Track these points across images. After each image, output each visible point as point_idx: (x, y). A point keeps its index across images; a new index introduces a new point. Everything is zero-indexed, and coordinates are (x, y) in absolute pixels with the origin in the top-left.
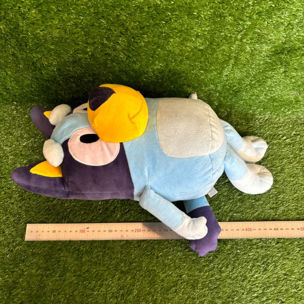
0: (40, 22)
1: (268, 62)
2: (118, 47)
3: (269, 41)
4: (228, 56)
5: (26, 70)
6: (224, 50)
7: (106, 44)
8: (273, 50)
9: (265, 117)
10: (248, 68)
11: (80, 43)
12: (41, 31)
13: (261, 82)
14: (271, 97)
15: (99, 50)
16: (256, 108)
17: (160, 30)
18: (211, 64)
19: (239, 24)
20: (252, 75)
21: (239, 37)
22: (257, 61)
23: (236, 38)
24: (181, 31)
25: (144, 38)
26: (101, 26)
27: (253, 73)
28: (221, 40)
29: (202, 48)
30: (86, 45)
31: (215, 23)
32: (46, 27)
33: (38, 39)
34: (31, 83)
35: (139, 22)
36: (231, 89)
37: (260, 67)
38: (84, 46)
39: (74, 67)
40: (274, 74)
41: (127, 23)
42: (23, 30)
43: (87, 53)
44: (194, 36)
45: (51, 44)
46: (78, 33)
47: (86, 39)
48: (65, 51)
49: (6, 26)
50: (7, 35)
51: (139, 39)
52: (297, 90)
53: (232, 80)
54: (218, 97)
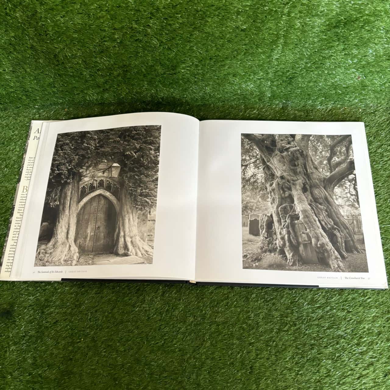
0: (60, 7)
1: (323, 39)
2: (149, 30)
3: (321, 12)
4: (276, 35)
5: (47, 66)
6: (270, 28)
7: (136, 28)
8: (328, 23)
9: (327, 108)
10: (301, 48)
11: (106, 29)
12: (61, 17)
13: (318, 64)
14: (332, 83)
15: (128, 36)
16: (316, 97)
17: (195, 8)
18: (257, 46)
20: (307, 56)
21: (286, 11)
22: (311, 39)
23: (282, 12)
24: (218, 8)
25: (178, 19)
26: (129, 6)
27: (307, 53)
28: (266, 17)
29: (245, 27)
30: (113, 31)
32: (67, 12)
33: (59, 26)
34: (54, 82)
36: (284, 75)
37: (315, 45)
38: (111, 32)
39: (102, 58)
40: (332, 53)
42: (41, 17)
43: (115, 40)
44: (234, 13)
45: (74, 32)
46: (103, 17)
47: (112, 24)
48: (90, 40)
49: (23, 13)
50: (24, 24)
51: (172, 20)
52: (361, 72)
53: (284, 64)
54: (270, 87)
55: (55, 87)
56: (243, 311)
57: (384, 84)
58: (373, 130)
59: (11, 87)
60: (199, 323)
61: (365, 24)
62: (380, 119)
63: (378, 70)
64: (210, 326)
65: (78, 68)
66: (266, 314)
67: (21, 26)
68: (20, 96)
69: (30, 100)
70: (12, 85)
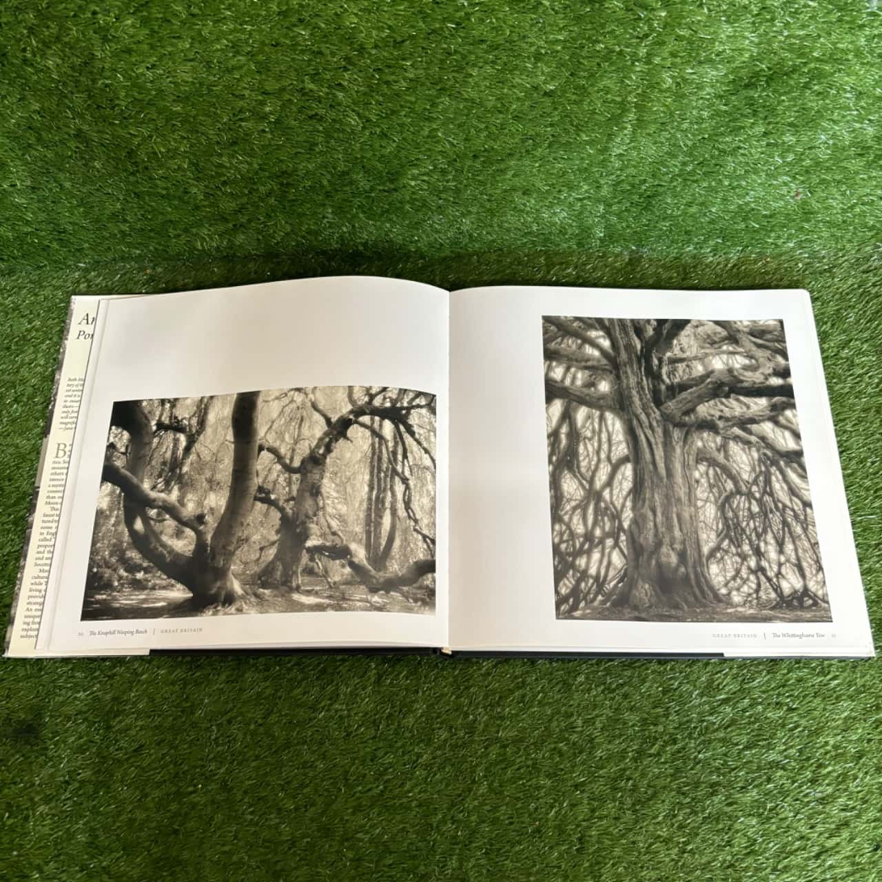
0: (146, 47)
1: (721, 111)
2: (340, 95)
3: (717, 55)
4: (620, 103)
5: (111, 175)
6: (607, 90)
7: (311, 91)
8: (731, 77)
9: (728, 260)
10: (672, 131)
11: (247, 93)
12: (148, 68)
13: (708, 165)
14: (740, 206)
15: (295, 109)
16: (702, 238)
17: (445, 46)
18: (578, 129)
19: (640, 18)
20: (685, 149)
21: (642, 52)
22: (694, 112)
23: (635, 54)
24: (494, 47)
25: (405, 70)
26: (297, 44)
27: (685, 142)
28: (599, 64)
29: (553, 88)
30: (260, 98)
31: (579, 19)
32: (161, 59)
33: (141, 89)
34: (124, 209)
35: (390, 27)
36: (634, 191)
37: (703, 126)
38: (257, 101)
39: (233, 156)
40: (740, 141)
41: (362, 32)
42: (103, 68)
43: (264, 117)
44: (529, 58)
45: (174, 101)
46: (241, 67)
47: (260, 83)
48: (210, 116)
49: (63, 59)
50: (65, 84)
51: (393, 74)
52: (803, 182)
53: (635, 167)
54: (603, 217)
55: (125, 221)
56: (558, 712)
57: (852, 207)
58: (829, 309)
59: (28, 223)
60: (460, 742)
61: (812, 79)
62: (844, 284)
63: (838, 177)
64: (486, 748)
65: (180, 178)
66: (609, 718)
67: (57, 87)
68: (46, 243)
69: (70, 251)
70: (29, 216)
